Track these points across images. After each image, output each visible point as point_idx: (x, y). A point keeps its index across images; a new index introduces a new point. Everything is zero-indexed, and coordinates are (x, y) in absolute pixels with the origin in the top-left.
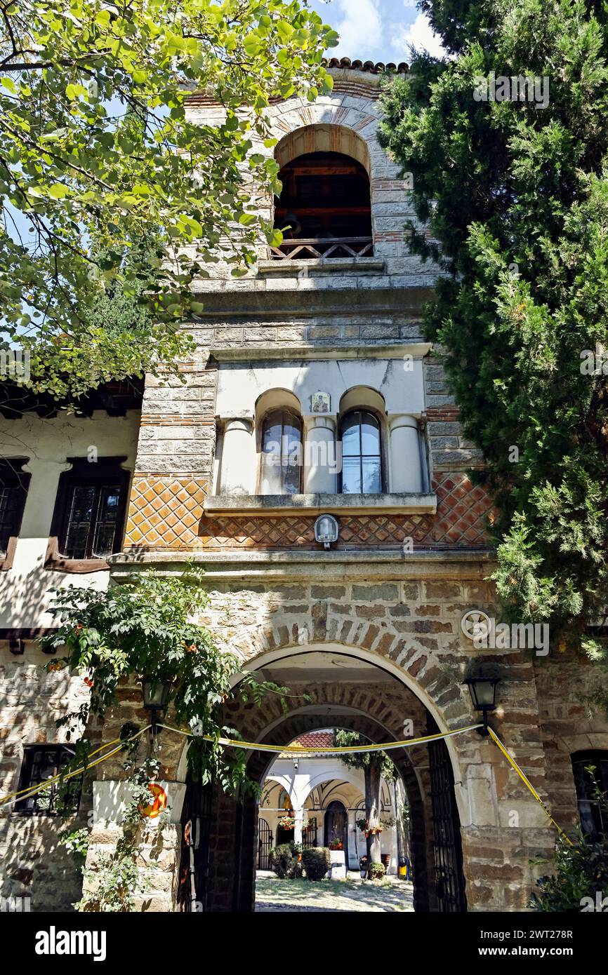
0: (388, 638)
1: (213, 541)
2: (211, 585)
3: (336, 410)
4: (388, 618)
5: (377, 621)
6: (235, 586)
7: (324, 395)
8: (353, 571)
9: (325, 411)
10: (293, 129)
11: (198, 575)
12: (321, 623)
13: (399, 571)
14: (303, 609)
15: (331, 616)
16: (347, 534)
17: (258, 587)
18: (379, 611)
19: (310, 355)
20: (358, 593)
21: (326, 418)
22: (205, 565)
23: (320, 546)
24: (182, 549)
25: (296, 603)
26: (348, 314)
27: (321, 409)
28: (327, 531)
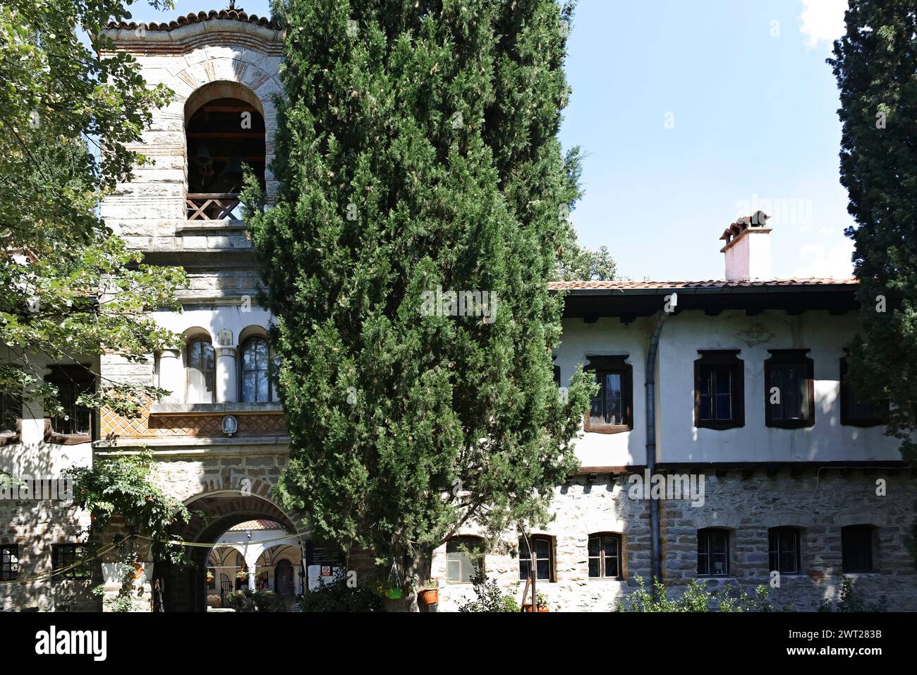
0: (267, 486)
1: (158, 432)
2: (158, 459)
3: (236, 342)
4: (267, 476)
5: (260, 477)
6: (174, 459)
7: (228, 332)
8: (247, 450)
9: (229, 344)
10: (199, 85)
11: (150, 453)
12: (227, 480)
13: (274, 450)
14: (216, 471)
15: (233, 475)
16: (243, 427)
17: (189, 459)
18: (262, 472)
19: (217, 302)
20: (249, 462)
21: (229, 349)
22: (154, 448)
23: (226, 435)
24: (138, 437)
25: (212, 468)
26: (245, 269)
27: (225, 343)
28: (230, 425)
